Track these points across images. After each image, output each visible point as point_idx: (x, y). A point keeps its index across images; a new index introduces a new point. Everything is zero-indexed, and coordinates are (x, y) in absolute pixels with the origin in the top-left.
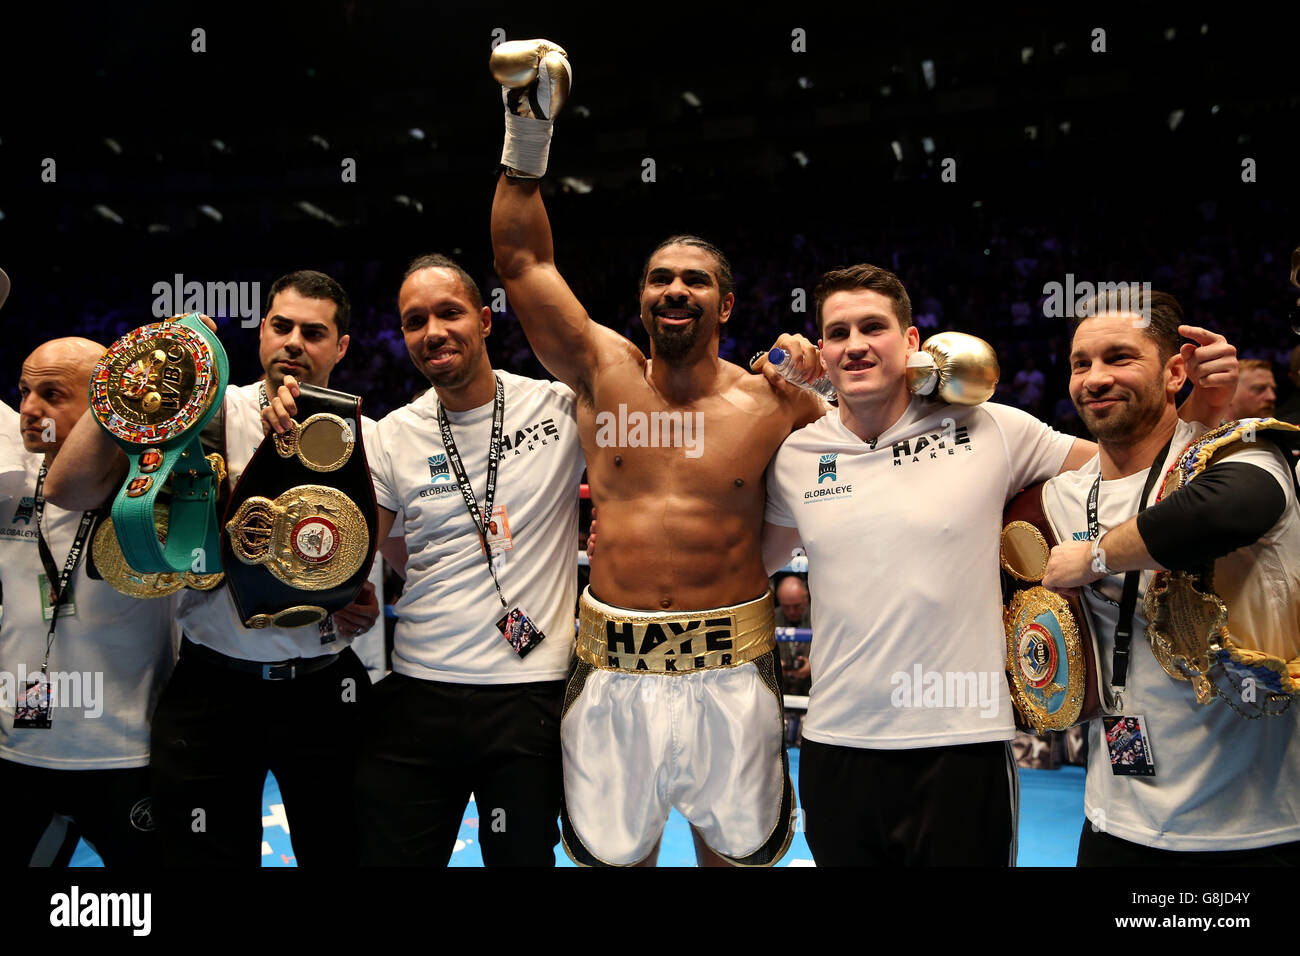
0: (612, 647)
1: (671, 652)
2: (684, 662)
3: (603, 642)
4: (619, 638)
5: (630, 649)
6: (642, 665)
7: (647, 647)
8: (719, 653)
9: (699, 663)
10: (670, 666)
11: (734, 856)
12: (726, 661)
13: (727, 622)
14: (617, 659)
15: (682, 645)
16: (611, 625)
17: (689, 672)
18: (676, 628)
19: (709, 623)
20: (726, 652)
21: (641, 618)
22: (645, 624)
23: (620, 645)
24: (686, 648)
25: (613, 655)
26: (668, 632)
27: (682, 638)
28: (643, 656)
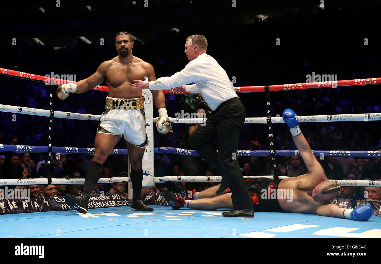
0: (114, 105)
1: (125, 106)
2: (127, 108)
3: (112, 105)
4: (115, 103)
5: (117, 105)
6: (119, 109)
7: (121, 105)
8: (134, 107)
9: (130, 108)
10: (125, 108)
11: (137, 145)
12: (135, 108)
13: (136, 101)
14: (115, 108)
15: (127, 105)
16: (114, 101)
17: (128, 110)
18: (126, 101)
19: (132, 101)
20: (135, 106)
21: (120, 100)
22: (120, 101)
23: (115, 105)
24: (128, 105)
25: (114, 107)
26: (125, 102)
27: (127, 103)
28: (119, 107)
